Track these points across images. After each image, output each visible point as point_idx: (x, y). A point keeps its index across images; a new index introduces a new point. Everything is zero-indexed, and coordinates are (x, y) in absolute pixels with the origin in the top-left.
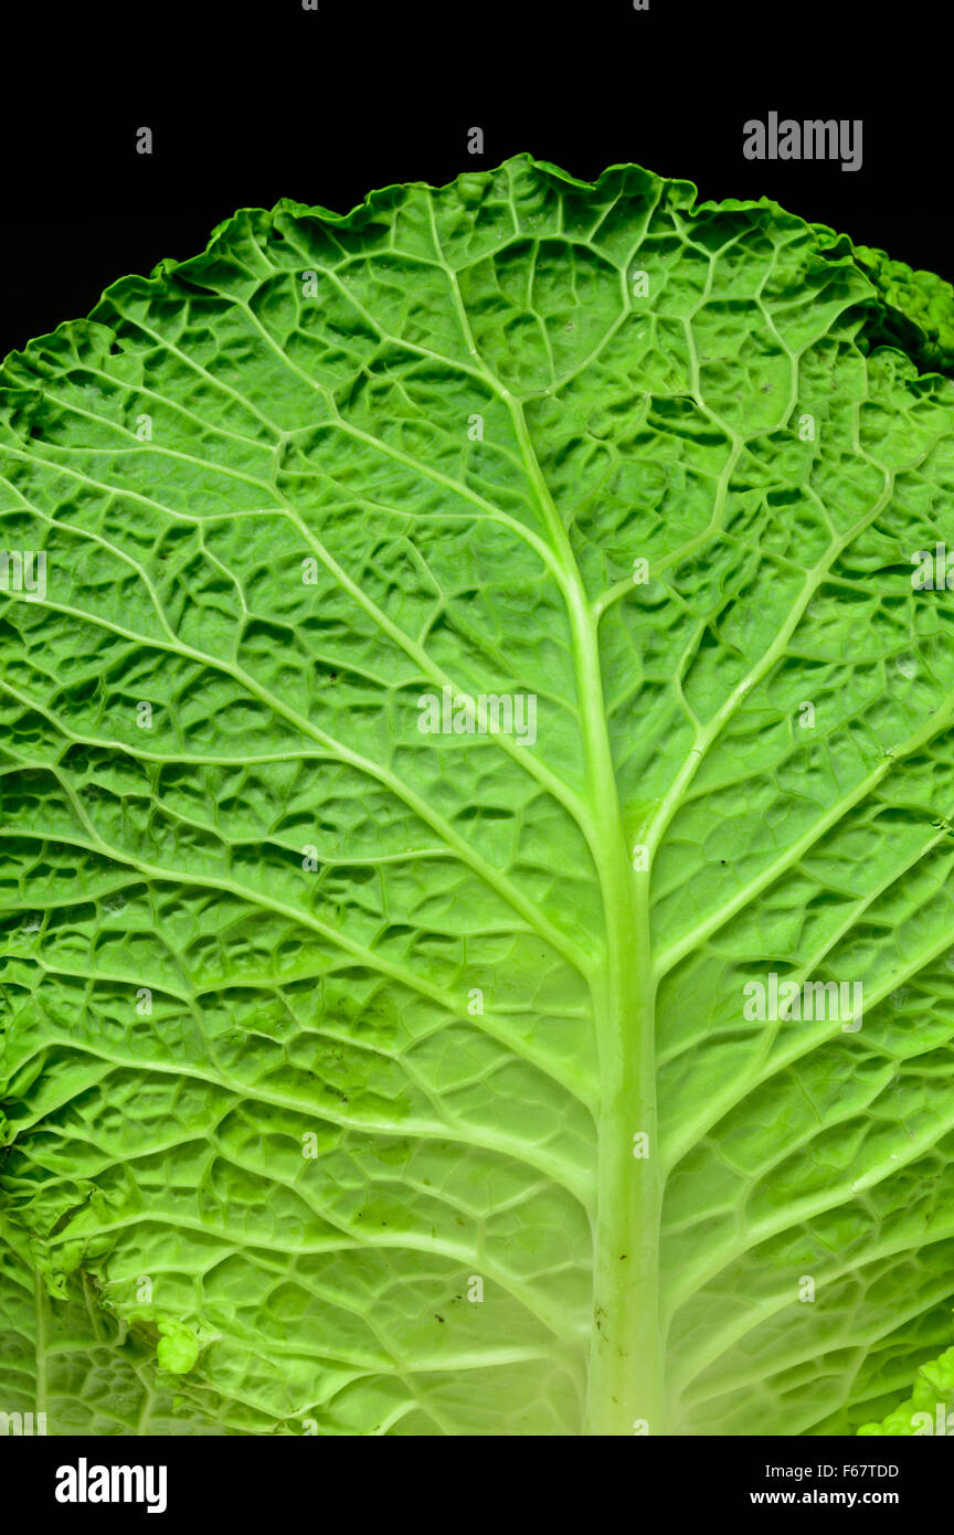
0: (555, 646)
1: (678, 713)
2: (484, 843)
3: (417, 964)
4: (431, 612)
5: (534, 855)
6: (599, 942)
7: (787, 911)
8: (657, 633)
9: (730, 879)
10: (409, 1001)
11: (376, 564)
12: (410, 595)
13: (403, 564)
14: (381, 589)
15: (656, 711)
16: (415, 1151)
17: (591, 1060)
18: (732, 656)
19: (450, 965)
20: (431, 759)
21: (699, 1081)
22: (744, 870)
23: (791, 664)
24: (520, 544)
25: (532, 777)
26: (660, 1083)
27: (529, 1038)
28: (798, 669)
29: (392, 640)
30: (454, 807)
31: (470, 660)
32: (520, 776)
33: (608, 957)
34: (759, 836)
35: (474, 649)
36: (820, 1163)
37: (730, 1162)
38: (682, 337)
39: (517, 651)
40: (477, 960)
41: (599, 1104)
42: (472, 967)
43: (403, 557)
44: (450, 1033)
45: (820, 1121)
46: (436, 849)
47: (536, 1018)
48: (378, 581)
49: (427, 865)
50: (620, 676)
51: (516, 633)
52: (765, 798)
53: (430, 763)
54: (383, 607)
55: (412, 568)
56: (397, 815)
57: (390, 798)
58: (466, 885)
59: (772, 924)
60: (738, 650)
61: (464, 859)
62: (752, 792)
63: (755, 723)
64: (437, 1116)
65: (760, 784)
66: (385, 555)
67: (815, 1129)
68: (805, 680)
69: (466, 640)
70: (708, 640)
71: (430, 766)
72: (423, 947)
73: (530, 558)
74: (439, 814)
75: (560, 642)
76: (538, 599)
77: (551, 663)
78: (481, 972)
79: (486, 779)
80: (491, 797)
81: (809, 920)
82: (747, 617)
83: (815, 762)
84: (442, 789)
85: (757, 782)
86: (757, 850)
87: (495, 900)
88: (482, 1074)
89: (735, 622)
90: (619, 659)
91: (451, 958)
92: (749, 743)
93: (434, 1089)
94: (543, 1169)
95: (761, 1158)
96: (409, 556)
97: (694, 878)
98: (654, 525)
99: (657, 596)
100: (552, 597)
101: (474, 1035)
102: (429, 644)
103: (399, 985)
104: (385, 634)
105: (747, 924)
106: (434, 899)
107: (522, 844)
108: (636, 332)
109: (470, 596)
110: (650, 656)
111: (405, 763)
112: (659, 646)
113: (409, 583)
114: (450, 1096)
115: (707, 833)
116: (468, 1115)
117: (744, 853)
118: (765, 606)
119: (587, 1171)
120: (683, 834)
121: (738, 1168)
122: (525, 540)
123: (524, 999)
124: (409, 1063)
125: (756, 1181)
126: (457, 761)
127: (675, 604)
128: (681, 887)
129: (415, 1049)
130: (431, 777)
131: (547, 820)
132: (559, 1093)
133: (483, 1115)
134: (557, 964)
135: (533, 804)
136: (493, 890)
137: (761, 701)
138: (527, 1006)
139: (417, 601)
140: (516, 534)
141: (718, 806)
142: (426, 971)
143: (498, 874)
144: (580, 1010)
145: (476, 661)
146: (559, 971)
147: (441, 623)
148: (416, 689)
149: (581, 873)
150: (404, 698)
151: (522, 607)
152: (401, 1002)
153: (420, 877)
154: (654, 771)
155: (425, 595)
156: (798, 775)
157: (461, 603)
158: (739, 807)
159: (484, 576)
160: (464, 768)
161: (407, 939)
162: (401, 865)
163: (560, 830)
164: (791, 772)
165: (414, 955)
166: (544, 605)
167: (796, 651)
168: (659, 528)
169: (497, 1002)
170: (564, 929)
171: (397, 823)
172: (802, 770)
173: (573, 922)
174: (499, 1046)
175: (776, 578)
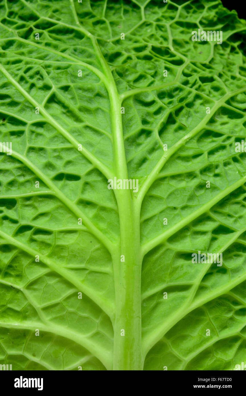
0: (103, 111)
1: (156, 143)
2: (66, 190)
3: (33, 245)
4: (49, 94)
5: (88, 196)
6: (116, 237)
7: (204, 233)
8: (148, 114)
9: (178, 215)
10: (29, 262)
11: (26, 76)
12: (40, 88)
13: (38, 76)
14: (28, 85)
15: (146, 143)
16: (28, 338)
17: (111, 294)
18: (181, 128)
19: (48, 245)
20: (45, 153)
21: (161, 309)
22: (184, 212)
23: (207, 134)
24: (90, 73)
25: (90, 162)
26: (143, 308)
27: (83, 281)
28: (211, 136)
29: (31, 104)
30: (54, 174)
31: (65, 116)
32: (84, 161)
33: (120, 243)
34: (191, 198)
35: (67, 110)
36: (217, 357)
37: (176, 352)
38: (166, 31)
39: (86, 113)
40: (61, 243)
41: (115, 315)
42: (58, 246)
43: (38, 73)
44: (47, 278)
45: (218, 336)
46: (45, 191)
47: (87, 272)
48: (27, 82)
49: (40, 199)
50: (131, 126)
51: (86, 104)
52: (194, 183)
53: (44, 155)
54: (29, 92)
55: (42, 78)
56: (28, 177)
57: (25, 170)
58: (57, 208)
59: (197, 238)
60: (184, 125)
61: (57, 196)
62: (189, 180)
63: (191, 153)
64: (39, 320)
65: (193, 177)
66: (31, 73)
67: (215, 339)
68: (213, 141)
69: (64, 106)
70: (171, 120)
71: (44, 157)
72: (36, 237)
73: (94, 77)
74: (47, 176)
75: (104, 109)
76: (96, 92)
77: (100, 117)
78: (62, 249)
79: (69, 163)
80: (70, 170)
81: (213, 239)
82: (189, 115)
83: (217, 171)
84: (49, 166)
85: (191, 175)
86: (190, 204)
87: (70, 215)
88: (60, 298)
89: (183, 116)
90: (131, 120)
91: (49, 242)
92: (188, 161)
93: (38, 305)
94: (88, 349)
95: (190, 351)
96: (41, 72)
97: (162, 212)
98: (150, 81)
99: (149, 99)
100: (103, 92)
101: (57, 279)
102: (46, 107)
103: (25, 254)
104: (28, 101)
105: (185, 237)
106: (43, 215)
107: (83, 191)
108: (147, 30)
109: (66, 89)
110: (145, 122)
111: (33, 155)
112: (149, 119)
113: (40, 84)
114: (46, 309)
115: (168, 193)
116: (54, 319)
117: (184, 204)
118: (196, 112)
119: (109, 352)
120: (156, 192)
121: (179, 355)
122: (92, 71)
123: (81, 262)
124: (27, 293)
125: (188, 362)
126: (56, 154)
127: (157, 103)
128: (154, 216)
129: (31, 286)
130: (44, 161)
131: (95, 181)
132: (97, 310)
133: (61, 320)
134: (97, 246)
135: (89, 174)
136: (69, 211)
137: (194, 144)
138: (82, 266)
139: (43, 91)
140: (89, 69)
141: (173, 183)
142: (38, 248)
143: (72, 204)
144: (107, 269)
145: (68, 116)
146: (98, 249)
147: (53, 99)
148: (40, 125)
149: (109, 205)
150: (34, 128)
151: (90, 95)
152: (25, 262)
153: (36, 204)
154: (145, 166)
155: (47, 88)
156: (209, 176)
157: (62, 91)
158: (183, 184)
159: (73, 82)
160: (59, 157)
161: (29, 233)
162: (28, 199)
163: (101, 185)
164: (206, 174)
165: (32, 240)
166: (98, 95)
167: (209, 128)
168: (152, 83)
169: (68, 263)
170: (101, 230)
171: (28, 181)
172: (211, 175)
173: (106, 228)
174: (69, 284)
175: (202, 104)
